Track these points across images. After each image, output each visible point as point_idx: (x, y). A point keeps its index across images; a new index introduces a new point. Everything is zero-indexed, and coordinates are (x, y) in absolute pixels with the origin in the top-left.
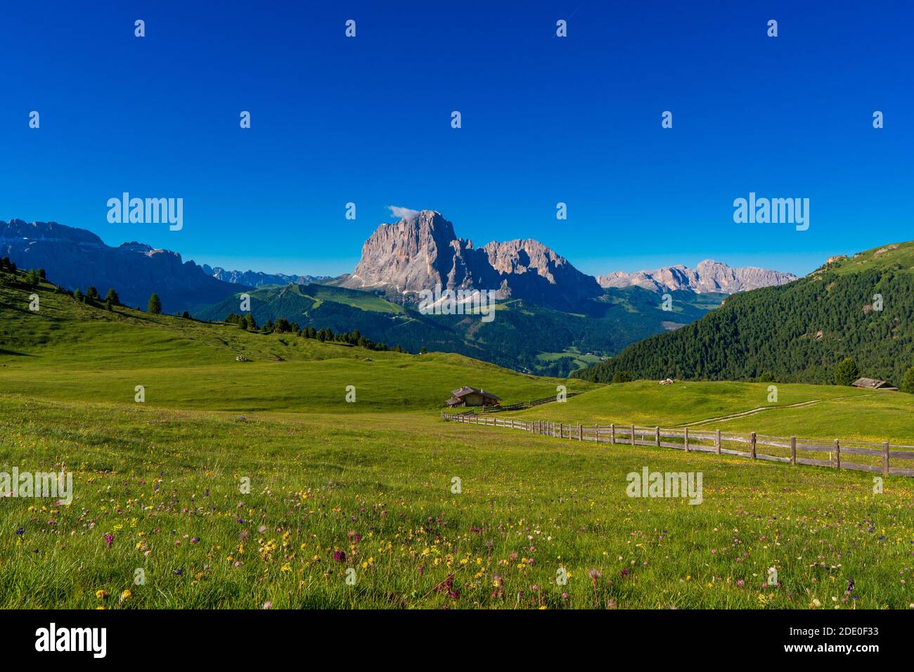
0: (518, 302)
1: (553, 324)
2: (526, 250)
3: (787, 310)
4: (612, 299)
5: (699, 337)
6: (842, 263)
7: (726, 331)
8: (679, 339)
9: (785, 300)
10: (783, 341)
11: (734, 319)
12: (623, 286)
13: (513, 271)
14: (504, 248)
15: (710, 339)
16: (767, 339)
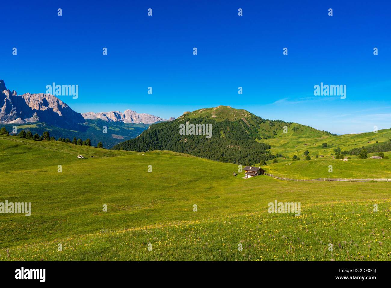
0: (43, 124)
1: (62, 135)
2: (47, 99)
3: (174, 131)
4: (89, 124)
5: (144, 141)
6: (189, 114)
7: (154, 139)
8: (137, 142)
9: (173, 127)
10: (174, 142)
11: (156, 134)
12: (93, 119)
13: (39, 109)
14: (34, 97)
15: (149, 142)
16: (169, 142)
